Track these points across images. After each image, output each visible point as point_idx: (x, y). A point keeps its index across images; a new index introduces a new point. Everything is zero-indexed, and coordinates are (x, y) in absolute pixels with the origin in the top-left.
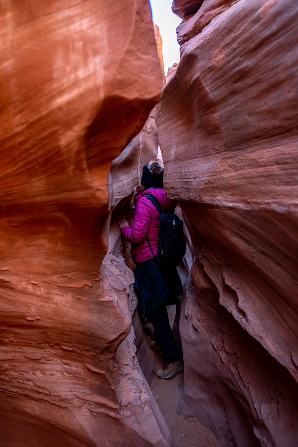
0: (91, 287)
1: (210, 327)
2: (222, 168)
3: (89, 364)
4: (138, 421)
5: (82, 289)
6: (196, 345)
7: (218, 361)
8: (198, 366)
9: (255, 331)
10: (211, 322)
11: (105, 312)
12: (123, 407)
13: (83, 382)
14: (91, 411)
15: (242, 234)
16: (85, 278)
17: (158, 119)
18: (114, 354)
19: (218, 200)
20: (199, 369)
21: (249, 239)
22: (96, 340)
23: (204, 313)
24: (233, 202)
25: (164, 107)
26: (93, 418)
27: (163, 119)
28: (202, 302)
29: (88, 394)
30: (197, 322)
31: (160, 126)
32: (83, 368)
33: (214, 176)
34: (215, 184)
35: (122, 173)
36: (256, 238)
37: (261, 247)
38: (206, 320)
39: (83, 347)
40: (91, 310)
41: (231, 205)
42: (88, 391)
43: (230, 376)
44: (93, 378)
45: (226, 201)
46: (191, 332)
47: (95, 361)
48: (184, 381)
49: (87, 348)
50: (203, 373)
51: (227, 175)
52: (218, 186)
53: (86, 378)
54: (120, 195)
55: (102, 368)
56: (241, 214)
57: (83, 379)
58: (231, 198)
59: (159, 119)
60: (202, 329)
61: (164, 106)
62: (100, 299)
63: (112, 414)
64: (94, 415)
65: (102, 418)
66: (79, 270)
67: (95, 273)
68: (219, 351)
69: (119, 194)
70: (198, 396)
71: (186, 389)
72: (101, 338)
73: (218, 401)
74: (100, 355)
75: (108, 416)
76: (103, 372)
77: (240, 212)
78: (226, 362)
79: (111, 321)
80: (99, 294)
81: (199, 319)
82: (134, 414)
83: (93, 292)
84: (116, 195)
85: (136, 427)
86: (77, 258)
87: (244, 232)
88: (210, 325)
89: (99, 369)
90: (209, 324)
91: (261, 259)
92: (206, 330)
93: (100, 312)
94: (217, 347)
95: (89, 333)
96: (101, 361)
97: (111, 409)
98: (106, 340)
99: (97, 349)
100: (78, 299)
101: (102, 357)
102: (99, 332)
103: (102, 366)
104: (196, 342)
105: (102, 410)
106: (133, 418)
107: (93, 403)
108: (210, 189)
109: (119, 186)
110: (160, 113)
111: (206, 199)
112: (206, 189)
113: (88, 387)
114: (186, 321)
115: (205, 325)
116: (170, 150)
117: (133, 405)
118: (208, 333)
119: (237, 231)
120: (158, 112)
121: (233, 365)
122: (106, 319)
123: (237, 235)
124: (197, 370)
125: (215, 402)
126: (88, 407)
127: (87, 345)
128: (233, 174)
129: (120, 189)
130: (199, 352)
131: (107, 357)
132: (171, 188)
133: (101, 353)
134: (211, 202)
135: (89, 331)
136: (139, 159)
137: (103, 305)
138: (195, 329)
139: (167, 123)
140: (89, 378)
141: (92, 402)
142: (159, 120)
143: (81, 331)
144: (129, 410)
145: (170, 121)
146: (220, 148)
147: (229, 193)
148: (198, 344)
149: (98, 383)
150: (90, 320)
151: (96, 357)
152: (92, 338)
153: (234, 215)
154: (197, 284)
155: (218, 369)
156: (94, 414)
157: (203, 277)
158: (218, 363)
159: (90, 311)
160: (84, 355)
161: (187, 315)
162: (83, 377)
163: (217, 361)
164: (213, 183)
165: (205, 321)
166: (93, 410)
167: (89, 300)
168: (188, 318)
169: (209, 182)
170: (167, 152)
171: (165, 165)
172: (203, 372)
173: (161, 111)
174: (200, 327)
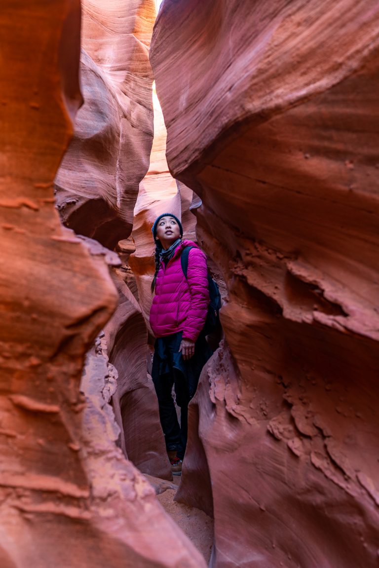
0: (36, 210)
1: (262, 410)
2: (283, 36)
3: (23, 393)
4: (131, 527)
5: (16, 211)
6: (236, 449)
7: (285, 461)
8: (244, 492)
9: (367, 323)
10: (264, 399)
11: (64, 262)
12: (98, 501)
13: (7, 444)
14: (22, 511)
15: (326, 144)
16: (23, 194)
17: (155, 55)
18: (80, 362)
19: (278, 96)
20: (244, 498)
21: (340, 146)
22: (43, 319)
23: (248, 387)
24: (307, 84)
25: (166, 29)
26: (26, 528)
27: (165, 52)
28: (244, 364)
29: (16, 474)
30: (236, 405)
31: (160, 66)
32: (8, 410)
33: (269, 56)
34: (272, 71)
35: (89, 161)
36: (354, 136)
37: (366, 151)
38: (254, 398)
39: (11, 347)
40: (34, 255)
41: (303, 92)
42: (17, 468)
43: (314, 477)
44: (31, 431)
45: (292, 90)
46: (225, 429)
47: (37, 383)
48: (216, 533)
49: (20, 349)
50: (253, 502)
51: (292, 43)
52: (277, 71)
53: (13, 433)
54: (85, 192)
55: (53, 398)
56: (325, 101)
57: (9, 436)
58: (302, 80)
59: (158, 54)
60: (247, 416)
61: (167, 27)
62: (55, 237)
63: (73, 512)
64: (28, 521)
65: (48, 526)
66: (11, 174)
67: (44, 185)
68: (285, 440)
69: (83, 190)
70: (245, 561)
71: (219, 551)
72: (52, 314)
73: (289, 559)
74: (49, 365)
75: (62, 518)
76: (55, 408)
77: (322, 96)
78: (302, 454)
79: (76, 281)
80: (52, 226)
81: (239, 399)
82: (123, 514)
83: (39, 220)
84: (78, 191)
85: (128, 538)
86: (8, 148)
87: (330, 139)
88: (262, 406)
89: (46, 403)
90: (260, 404)
91: (368, 175)
92: (255, 417)
93: (54, 261)
94: (281, 433)
95: (26, 303)
96: (50, 380)
97: (69, 499)
98: (64, 316)
99: (43, 346)
100: (7, 229)
101: (53, 370)
102: (51, 300)
103: (52, 393)
104: (236, 442)
105: (50, 507)
106: (121, 521)
107: (27, 493)
108: (262, 84)
109: (84, 178)
110: (160, 43)
111: (255, 105)
112: (253, 88)
113: (18, 455)
114: (213, 415)
115: (251, 408)
116: (178, 99)
117: (118, 497)
118: (259, 421)
119: (316, 143)
120: (156, 43)
121: (318, 454)
122: (66, 275)
123: (317, 152)
124: (241, 501)
125: (282, 564)
126: (17, 503)
127: (20, 341)
128: (306, 33)
129: (85, 183)
130: (243, 461)
131: (65, 369)
132: (182, 152)
133: (52, 359)
134: (264, 107)
135: (27, 298)
136: (118, 163)
137: (59, 249)
138: (232, 418)
139: (172, 57)
140: (22, 433)
141: (25, 489)
142: (158, 56)
143: (9, 300)
144: (110, 506)
145: (177, 52)
146: (278, 5)
147: (299, 73)
148: (240, 445)
149: (41, 441)
150: (31, 274)
151: (40, 370)
152: (35, 316)
153: (310, 109)
154: (235, 324)
155: (286, 478)
156: (30, 516)
157: (246, 305)
158: (283, 466)
159: (32, 257)
160: (11, 371)
161: (213, 400)
162: (8, 431)
163: (281, 464)
164: (266, 71)
165: (250, 401)
166: (27, 508)
167: (30, 235)
168: (217, 406)
169: (261, 71)
170: (172, 104)
171: (169, 127)
172: (255, 500)
173: (162, 38)
174: (243, 413)
